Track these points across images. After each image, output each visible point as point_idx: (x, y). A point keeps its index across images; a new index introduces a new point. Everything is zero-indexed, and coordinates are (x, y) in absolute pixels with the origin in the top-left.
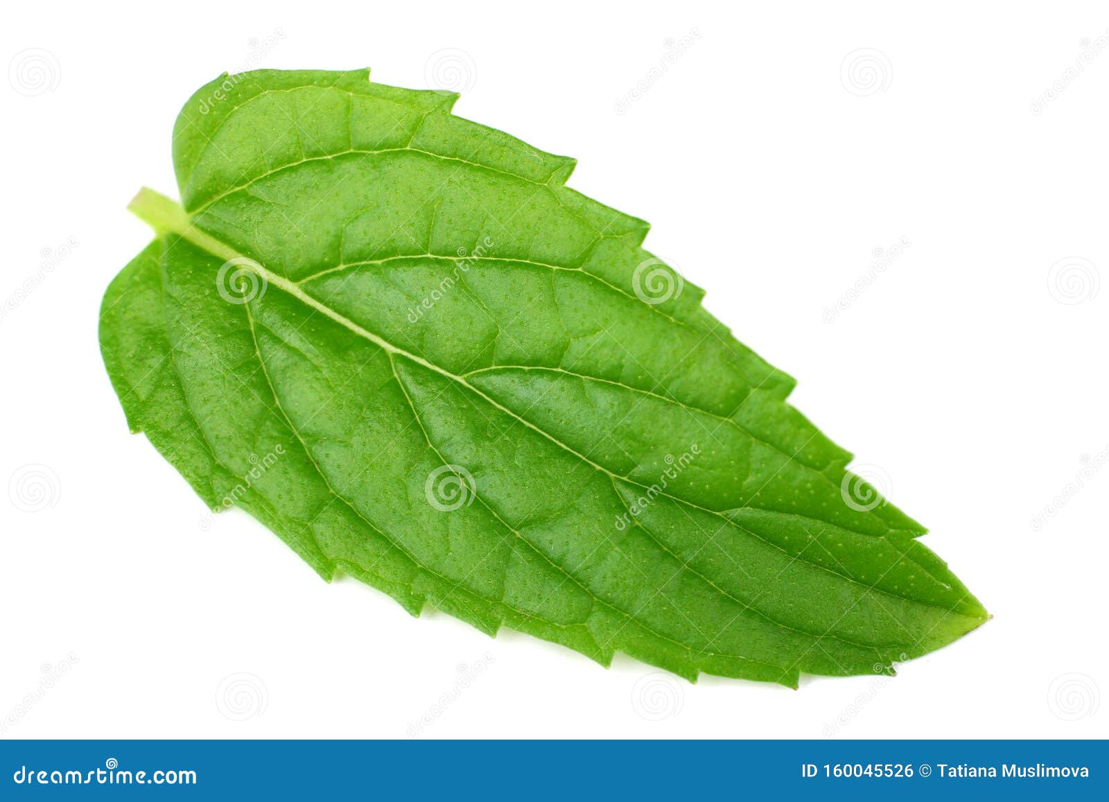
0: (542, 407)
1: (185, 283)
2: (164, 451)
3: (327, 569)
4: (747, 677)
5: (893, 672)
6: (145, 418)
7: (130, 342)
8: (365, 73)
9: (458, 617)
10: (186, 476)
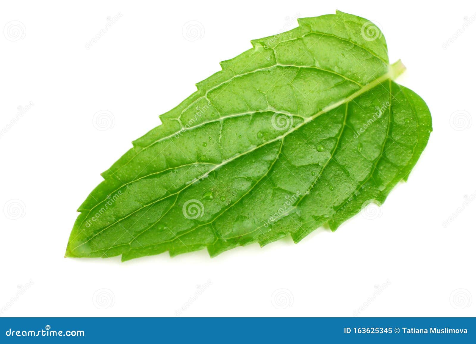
5: (78, 211)
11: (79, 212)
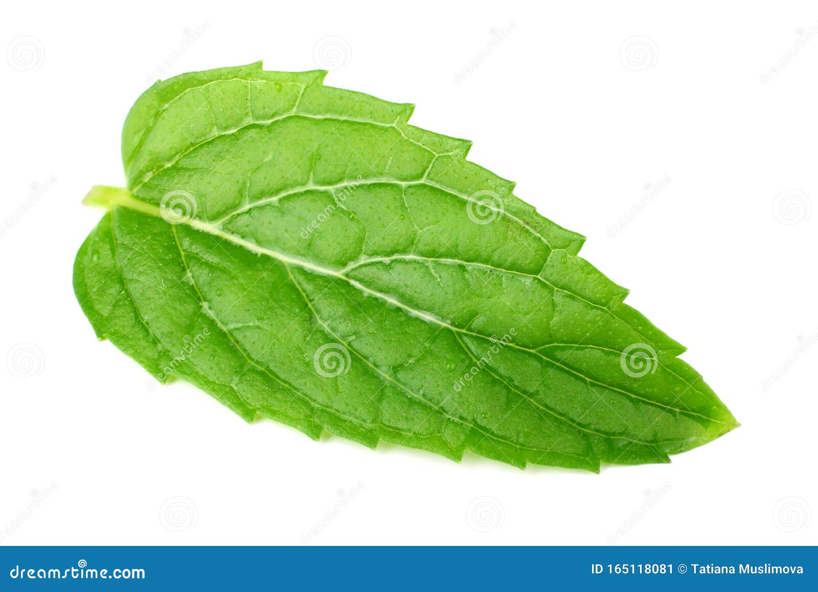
0: (401, 284)
1: (133, 233)
2: (124, 348)
3: (249, 414)
4: (562, 465)
6: (108, 329)
7: (94, 282)
8: (259, 65)
9: (347, 438)
10: (141, 362)
11: (669, 460)
